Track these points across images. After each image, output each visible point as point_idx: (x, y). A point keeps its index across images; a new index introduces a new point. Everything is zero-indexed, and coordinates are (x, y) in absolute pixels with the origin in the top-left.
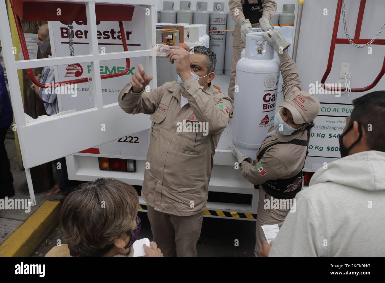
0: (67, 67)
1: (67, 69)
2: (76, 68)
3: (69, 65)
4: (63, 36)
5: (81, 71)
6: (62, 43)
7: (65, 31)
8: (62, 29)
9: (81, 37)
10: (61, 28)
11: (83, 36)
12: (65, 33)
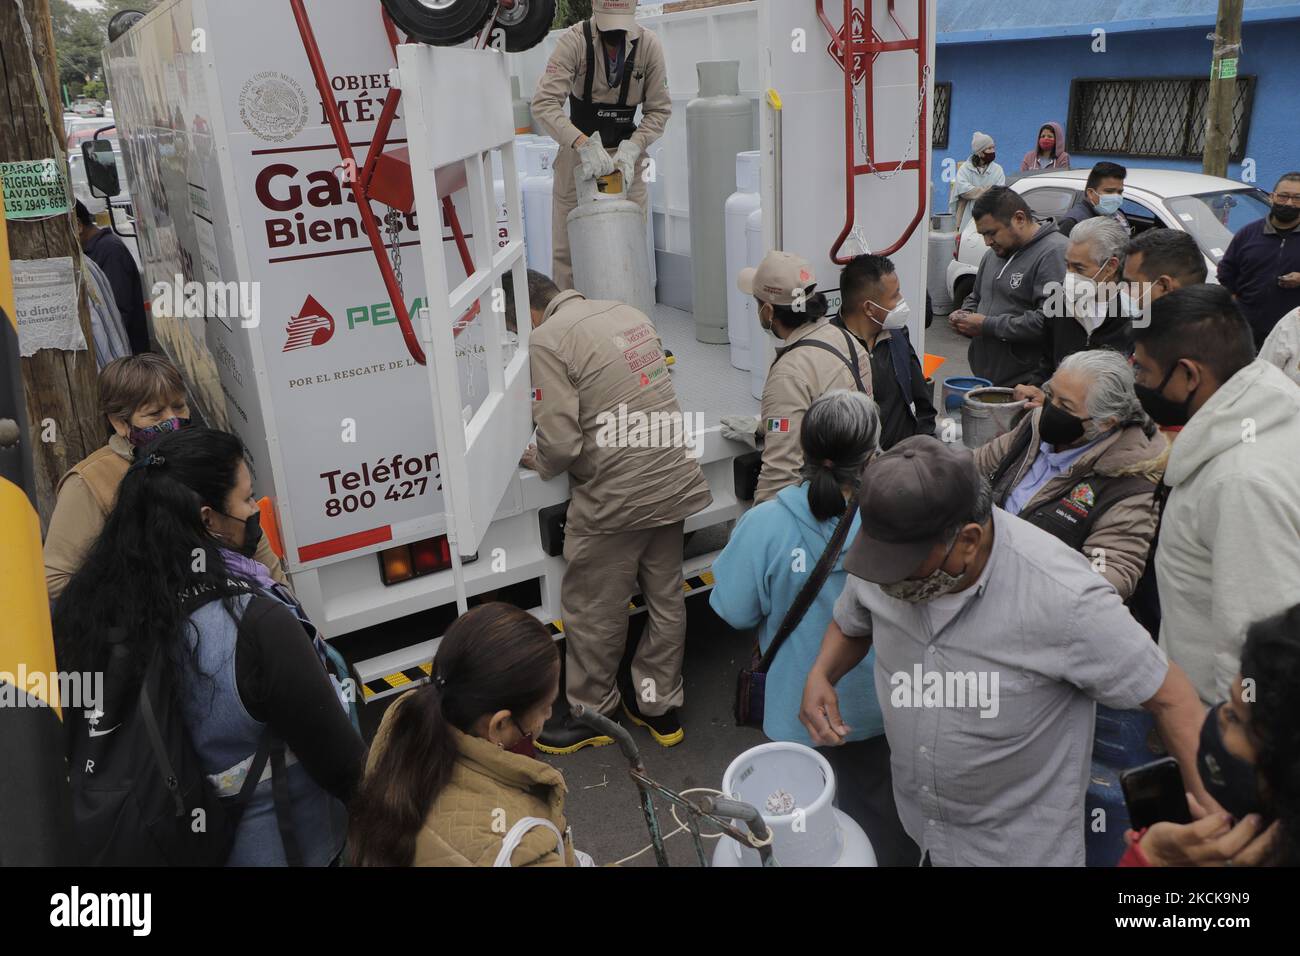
0: (289, 324)
1: (288, 330)
2: (316, 322)
3: (293, 318)
4: (273, 243)
5: (328, 327)
6: (271, 261)
7: (278, 227)
8: (270, 224)
9: (327, 238)
10: (267, 222)
11: (333, 234)
12: (280, 233)
